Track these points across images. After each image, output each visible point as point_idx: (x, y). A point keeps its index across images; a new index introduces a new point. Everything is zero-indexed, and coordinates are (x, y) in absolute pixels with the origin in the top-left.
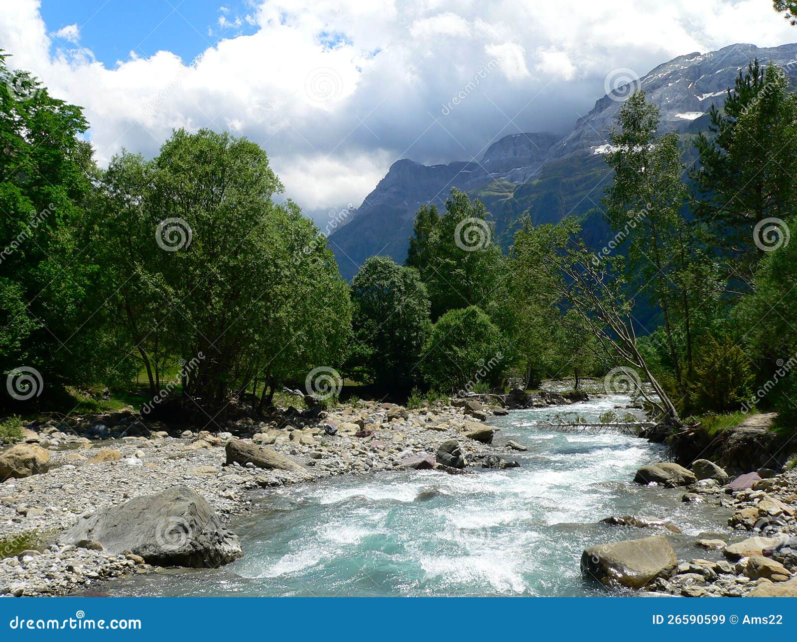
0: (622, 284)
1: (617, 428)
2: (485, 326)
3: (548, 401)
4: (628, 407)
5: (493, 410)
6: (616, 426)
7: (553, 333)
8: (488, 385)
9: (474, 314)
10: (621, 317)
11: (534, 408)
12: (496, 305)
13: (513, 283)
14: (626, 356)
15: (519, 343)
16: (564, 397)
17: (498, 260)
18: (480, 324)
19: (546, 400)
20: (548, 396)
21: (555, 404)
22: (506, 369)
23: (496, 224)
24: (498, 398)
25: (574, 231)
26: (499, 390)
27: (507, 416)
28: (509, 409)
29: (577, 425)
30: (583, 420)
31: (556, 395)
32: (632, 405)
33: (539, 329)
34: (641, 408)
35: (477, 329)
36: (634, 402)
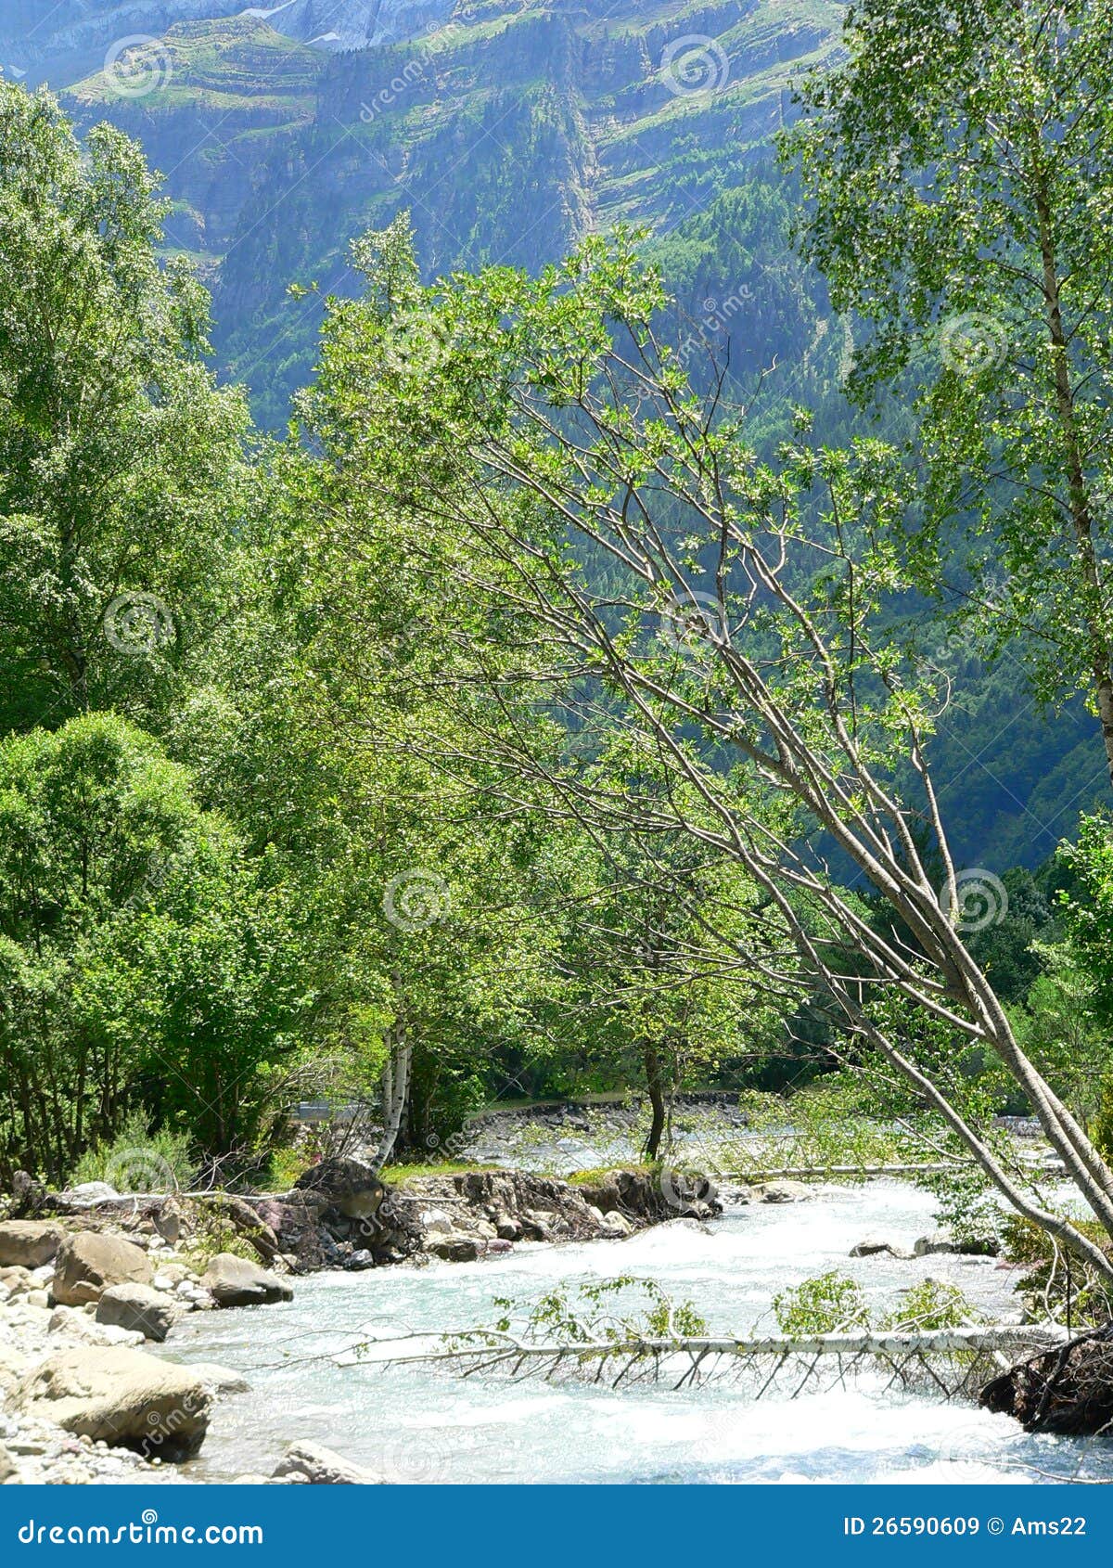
0: (883, 594)
1: (868, 1359)
2: (168, 828)
3: (506, 1221)
4: (925, 1247)
5: (210, 1281)
6: (863, 1347)
7: (522, 858)
8: (184, 1140)
9: (101, 758)
10: (877, 771)
11: (435, 1261)
12: (224, 709)
13: (310, 591)
14: (905, 976)
15: (349, 916)
16: (588, 1197)
17: (235, 466)
18: (139, 817)
19: (494, 1219)
20: (506, 1195)
21: (538, 1235)
22: (278, 1055)
23: (224, 269)
24: (234, 1212)
25: (635, 306)
26: (238, 1168)
27: (282, 1304)
28: (293, 1271)
29: (656, 1351)
30: (689, 1321)
31: (547, 1191)
32: (945, 1234)
33: (449, 833)
34: (992, 1251)
35: (120, 840)
36: (952, 1219)
